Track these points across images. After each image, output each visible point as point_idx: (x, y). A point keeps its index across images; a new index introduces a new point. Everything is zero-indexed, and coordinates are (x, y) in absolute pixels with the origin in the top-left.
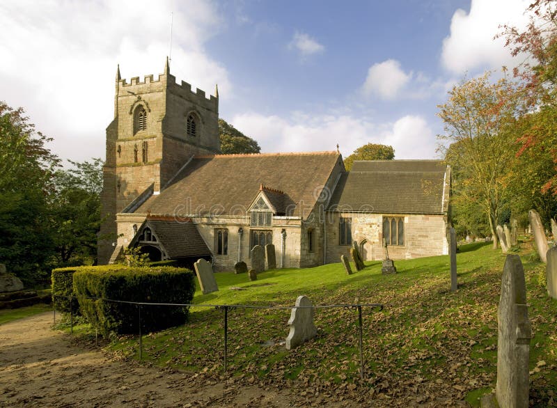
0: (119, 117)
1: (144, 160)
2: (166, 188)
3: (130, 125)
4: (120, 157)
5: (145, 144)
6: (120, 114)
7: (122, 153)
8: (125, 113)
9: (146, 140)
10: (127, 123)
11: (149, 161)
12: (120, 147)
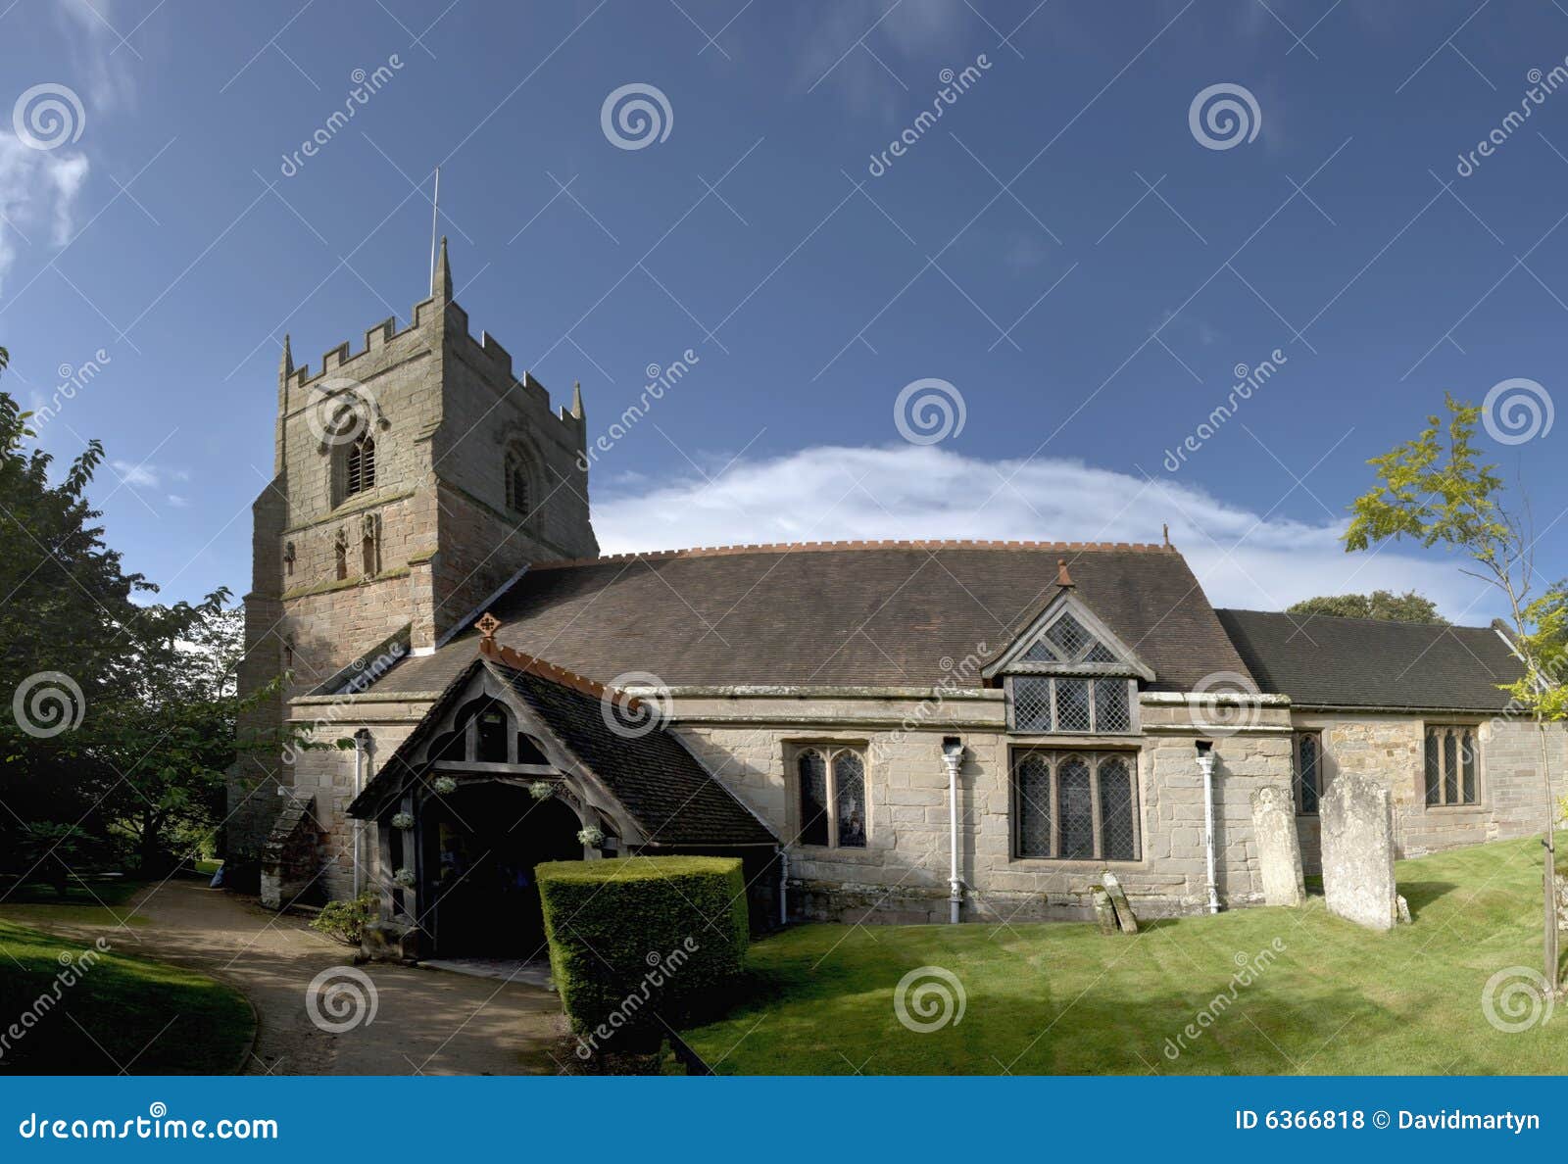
0: (289, 471)
1: (368, 568)
2: (454, 639)
3: (322, 483)
4: (291, 573)
5: (374, 525)
6: (289, 461)
7: (300, 563)
8: (305, 455)
9: (372, 512)
10: (314, 479)
11: (385, 568)
12: (291, 547)
